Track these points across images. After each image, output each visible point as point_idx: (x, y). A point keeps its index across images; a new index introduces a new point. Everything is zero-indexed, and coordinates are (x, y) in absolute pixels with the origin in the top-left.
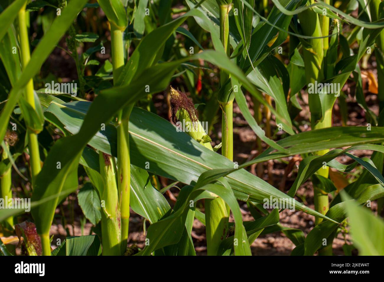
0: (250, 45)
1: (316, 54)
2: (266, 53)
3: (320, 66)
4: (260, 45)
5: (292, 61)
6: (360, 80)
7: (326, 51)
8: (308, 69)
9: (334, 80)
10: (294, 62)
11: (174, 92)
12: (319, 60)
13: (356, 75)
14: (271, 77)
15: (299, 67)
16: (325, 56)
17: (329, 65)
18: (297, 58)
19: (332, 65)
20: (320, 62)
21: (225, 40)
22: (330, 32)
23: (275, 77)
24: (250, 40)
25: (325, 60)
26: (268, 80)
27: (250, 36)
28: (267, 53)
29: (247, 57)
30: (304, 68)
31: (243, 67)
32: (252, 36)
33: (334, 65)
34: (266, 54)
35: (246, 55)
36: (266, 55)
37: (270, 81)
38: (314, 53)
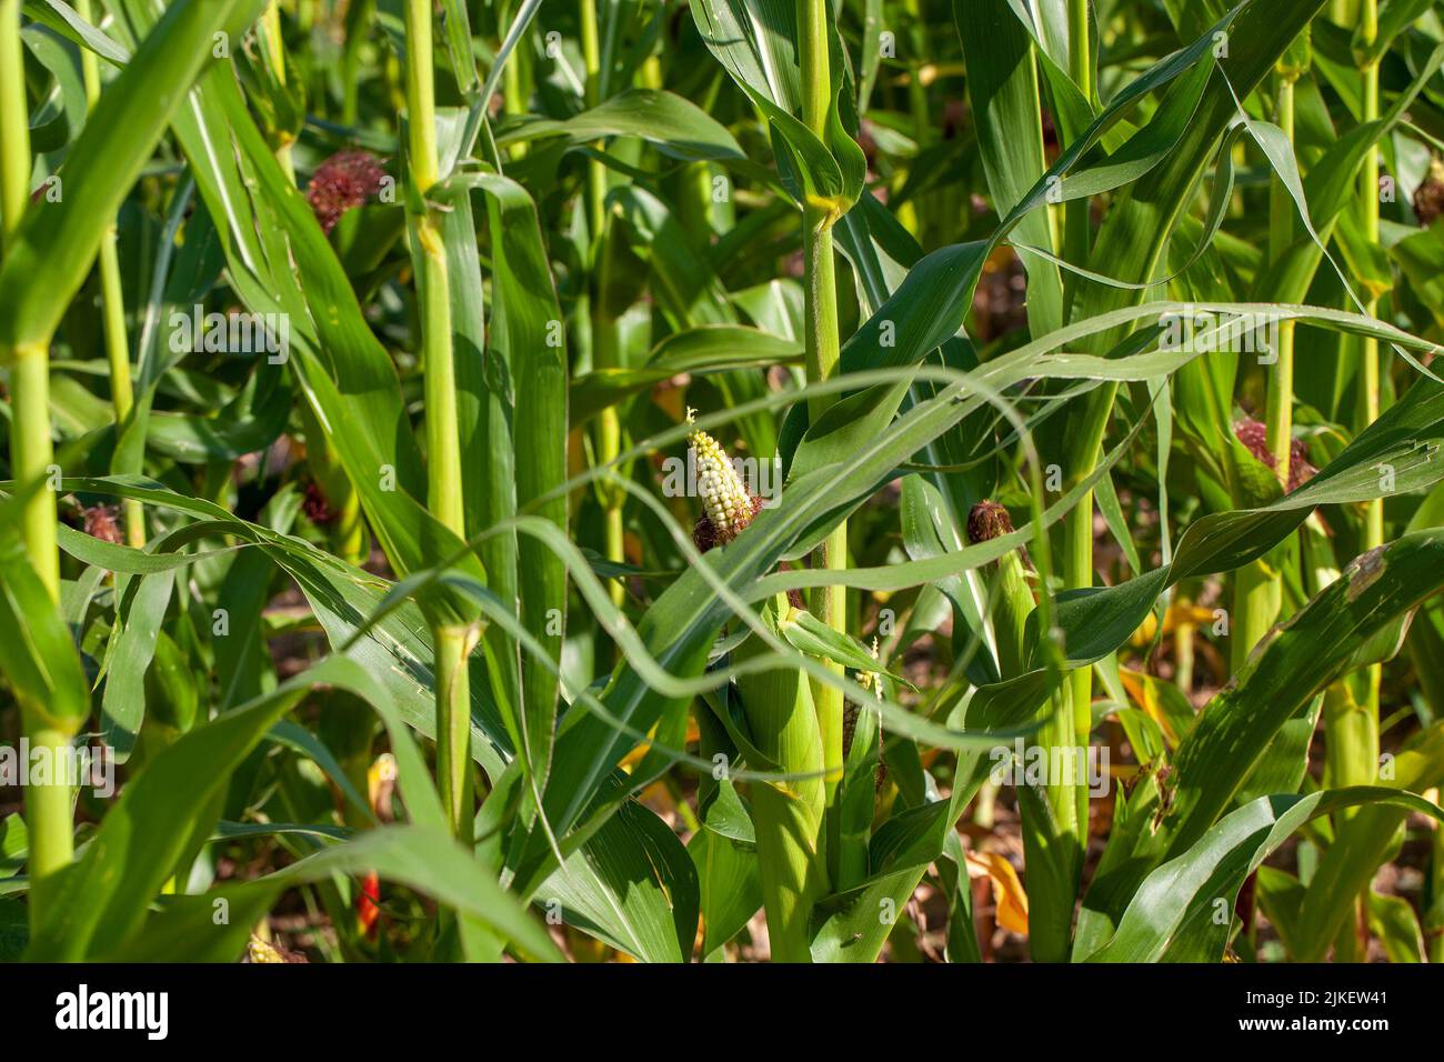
0: (548, 774)
1: (799, 798)
2: (608, 805)
3: (813, 844)
4: (584, 773)
5: (709, 824)
6: (963, 886)
7: (834, 789)
8: (768, 851)
9: (864, 893)
10: (719, 828)
11: (264, 953)
12: (808, 821)
13: (949, 869)
14: (631, 883)
15: (734, 843)
16: (831, 804)
17: (844, 837)
18: (726, 812)
19: (859, 836)
20: (811, 828)
21: (454, 757)
22: (849, 717)
23: (646, 883)
24: (548, 756)
25: (832, 818)
26: (622, 893)
27: (548, 743)
28: (611, 806)
29: (538, 821)
30: (753, 849)
31: (521, 857)
32: (555, 744)
33: (867, 836)
34: (607, 809)
35: (533, 811)
36: (608, 812)
37: (628, 901)
38: (791, 793)
